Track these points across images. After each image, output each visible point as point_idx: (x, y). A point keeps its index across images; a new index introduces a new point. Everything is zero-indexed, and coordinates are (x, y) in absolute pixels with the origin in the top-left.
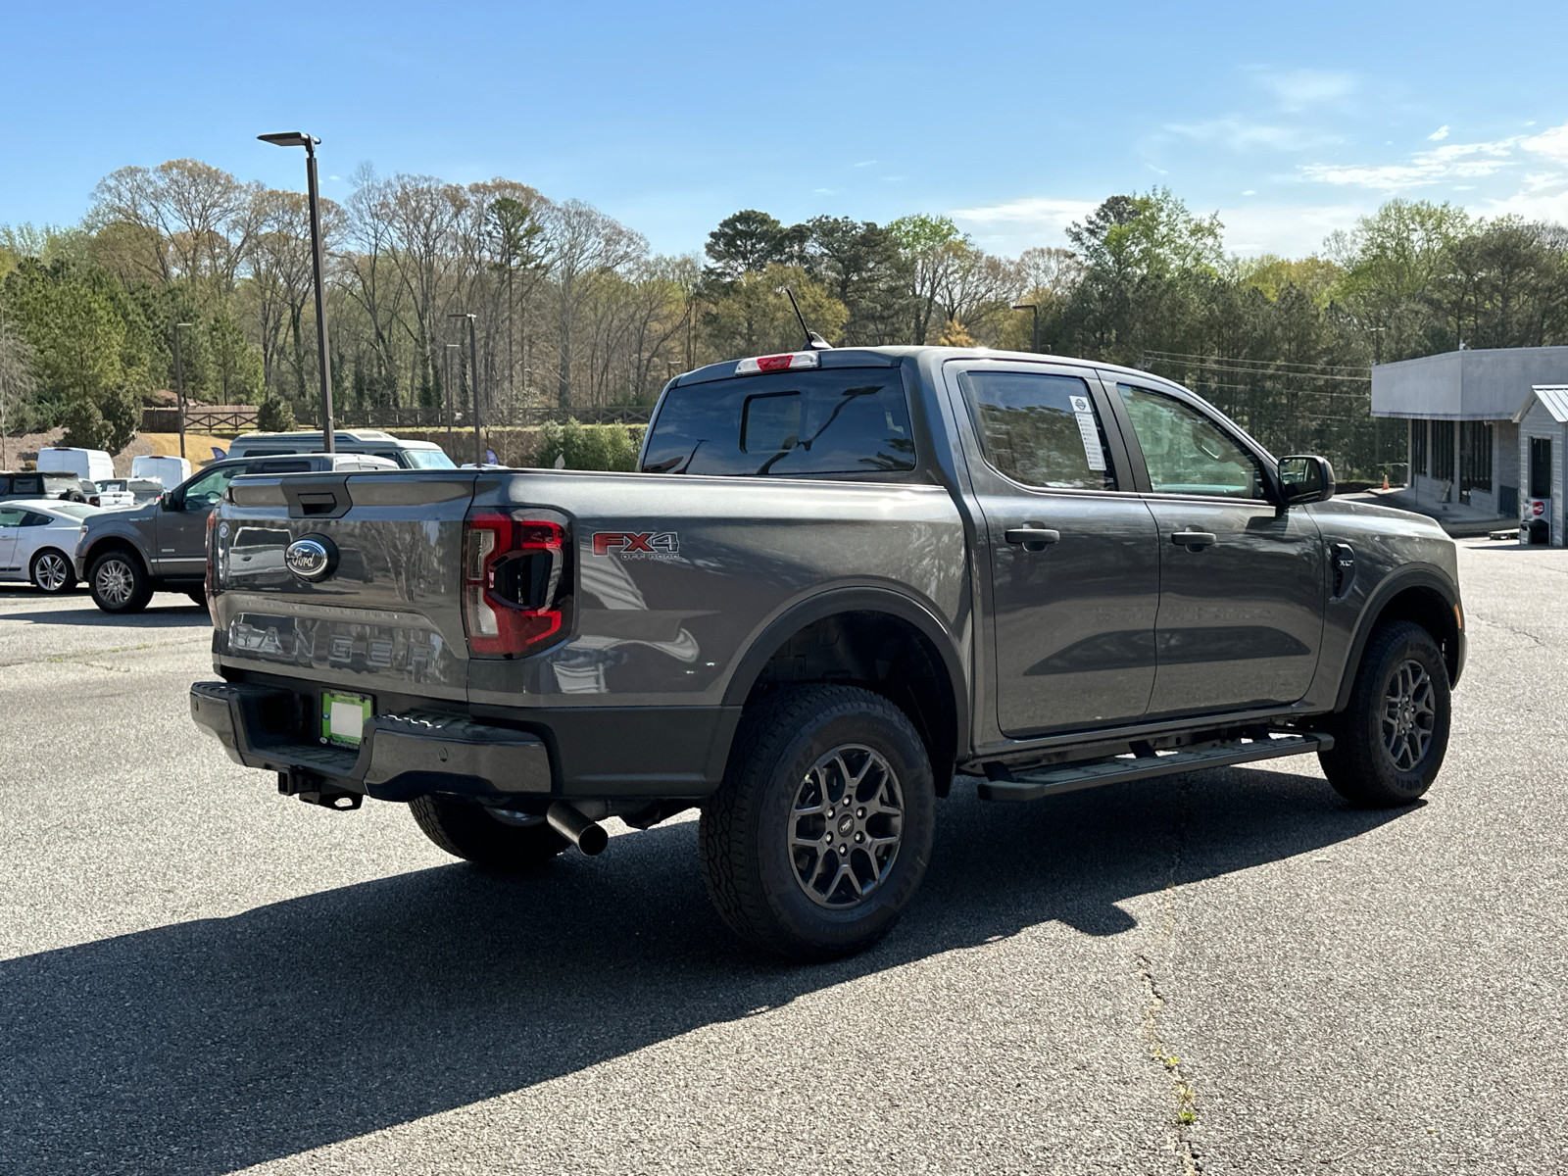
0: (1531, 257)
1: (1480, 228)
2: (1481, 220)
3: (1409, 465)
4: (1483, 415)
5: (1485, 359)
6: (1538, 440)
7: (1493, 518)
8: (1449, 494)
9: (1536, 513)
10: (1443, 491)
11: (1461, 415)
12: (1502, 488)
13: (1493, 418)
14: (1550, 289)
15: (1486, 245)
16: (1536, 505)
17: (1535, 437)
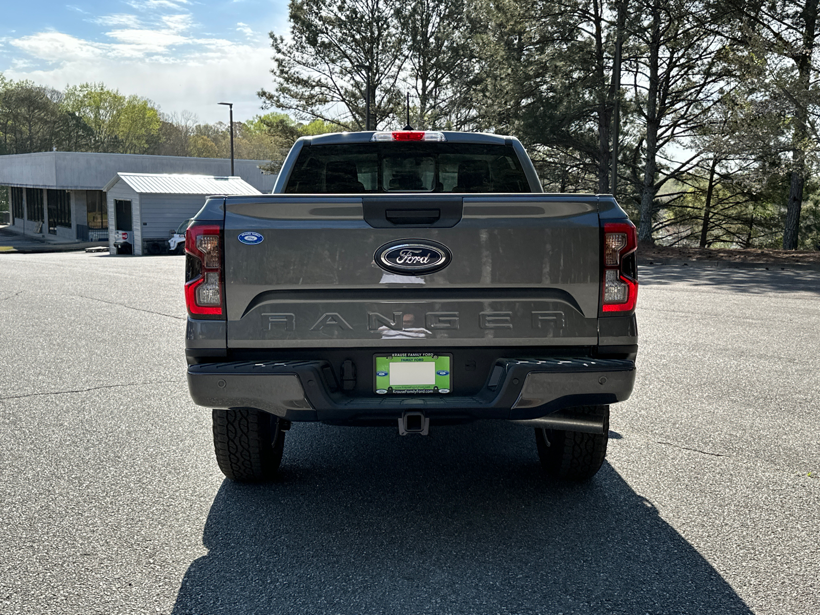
0: (44, 104)
1: (11, 85)
2: (11, 81)
3: (10, 213)
4: (67, 187)
5: (67, 157)
6: (119, 201)
7: (72, 241)
8: (41, 228)
9: (124, 238)
10: (38, 227)
11: (56, 186)
12: (78, 226)
13: (73, 189)
14: (55, 122)
15: (19, 95)
16: (123, 234)
17: (117, 199)
